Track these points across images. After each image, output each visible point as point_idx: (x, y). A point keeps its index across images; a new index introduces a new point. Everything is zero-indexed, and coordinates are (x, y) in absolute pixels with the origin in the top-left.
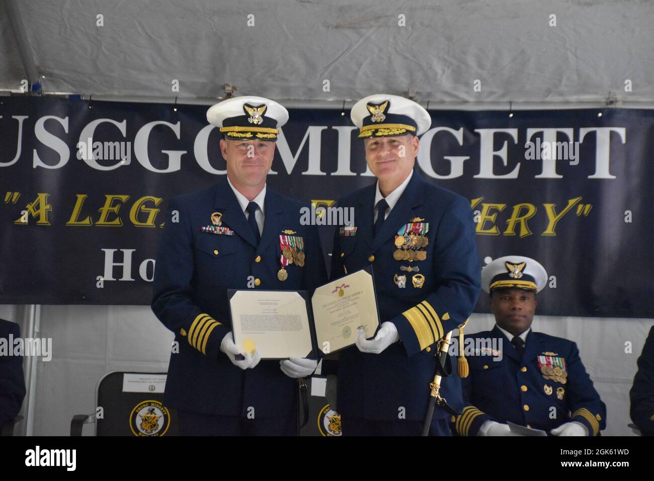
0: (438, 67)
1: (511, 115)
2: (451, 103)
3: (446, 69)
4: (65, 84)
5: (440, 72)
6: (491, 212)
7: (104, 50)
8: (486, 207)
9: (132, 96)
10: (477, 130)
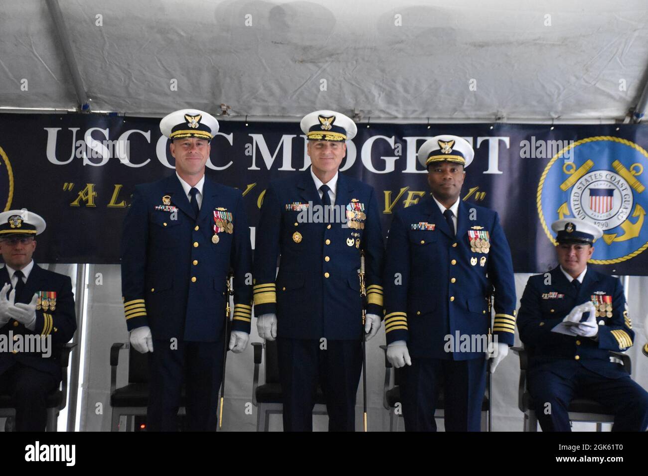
0: (375, 92)
1: (429, 127)
2: (386, 118)
3: (381, 93)
4: (106, 104)
5: (377, 95)
6: (415, 197)
7: (134, 80)
8: (411, 193)
9: (155, 114)
10: (404, 138)
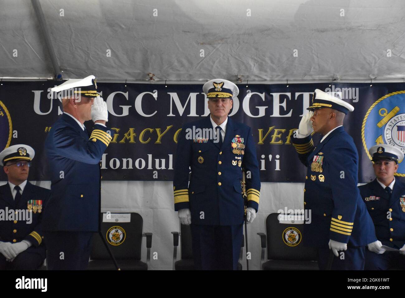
0: (251, 63)
1: (288, 86)
2: (259, 81)
3: (256, 64)
4: (73, 74)
5: (253, 65)
6: (279, 133)
7: (92, 58)
8: (276, 131)
9: (105, 80)
10: (271, 94)
